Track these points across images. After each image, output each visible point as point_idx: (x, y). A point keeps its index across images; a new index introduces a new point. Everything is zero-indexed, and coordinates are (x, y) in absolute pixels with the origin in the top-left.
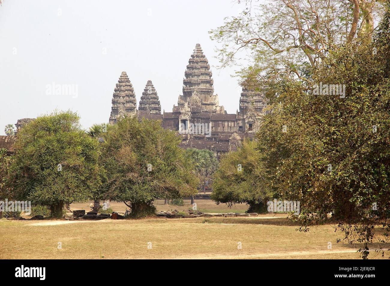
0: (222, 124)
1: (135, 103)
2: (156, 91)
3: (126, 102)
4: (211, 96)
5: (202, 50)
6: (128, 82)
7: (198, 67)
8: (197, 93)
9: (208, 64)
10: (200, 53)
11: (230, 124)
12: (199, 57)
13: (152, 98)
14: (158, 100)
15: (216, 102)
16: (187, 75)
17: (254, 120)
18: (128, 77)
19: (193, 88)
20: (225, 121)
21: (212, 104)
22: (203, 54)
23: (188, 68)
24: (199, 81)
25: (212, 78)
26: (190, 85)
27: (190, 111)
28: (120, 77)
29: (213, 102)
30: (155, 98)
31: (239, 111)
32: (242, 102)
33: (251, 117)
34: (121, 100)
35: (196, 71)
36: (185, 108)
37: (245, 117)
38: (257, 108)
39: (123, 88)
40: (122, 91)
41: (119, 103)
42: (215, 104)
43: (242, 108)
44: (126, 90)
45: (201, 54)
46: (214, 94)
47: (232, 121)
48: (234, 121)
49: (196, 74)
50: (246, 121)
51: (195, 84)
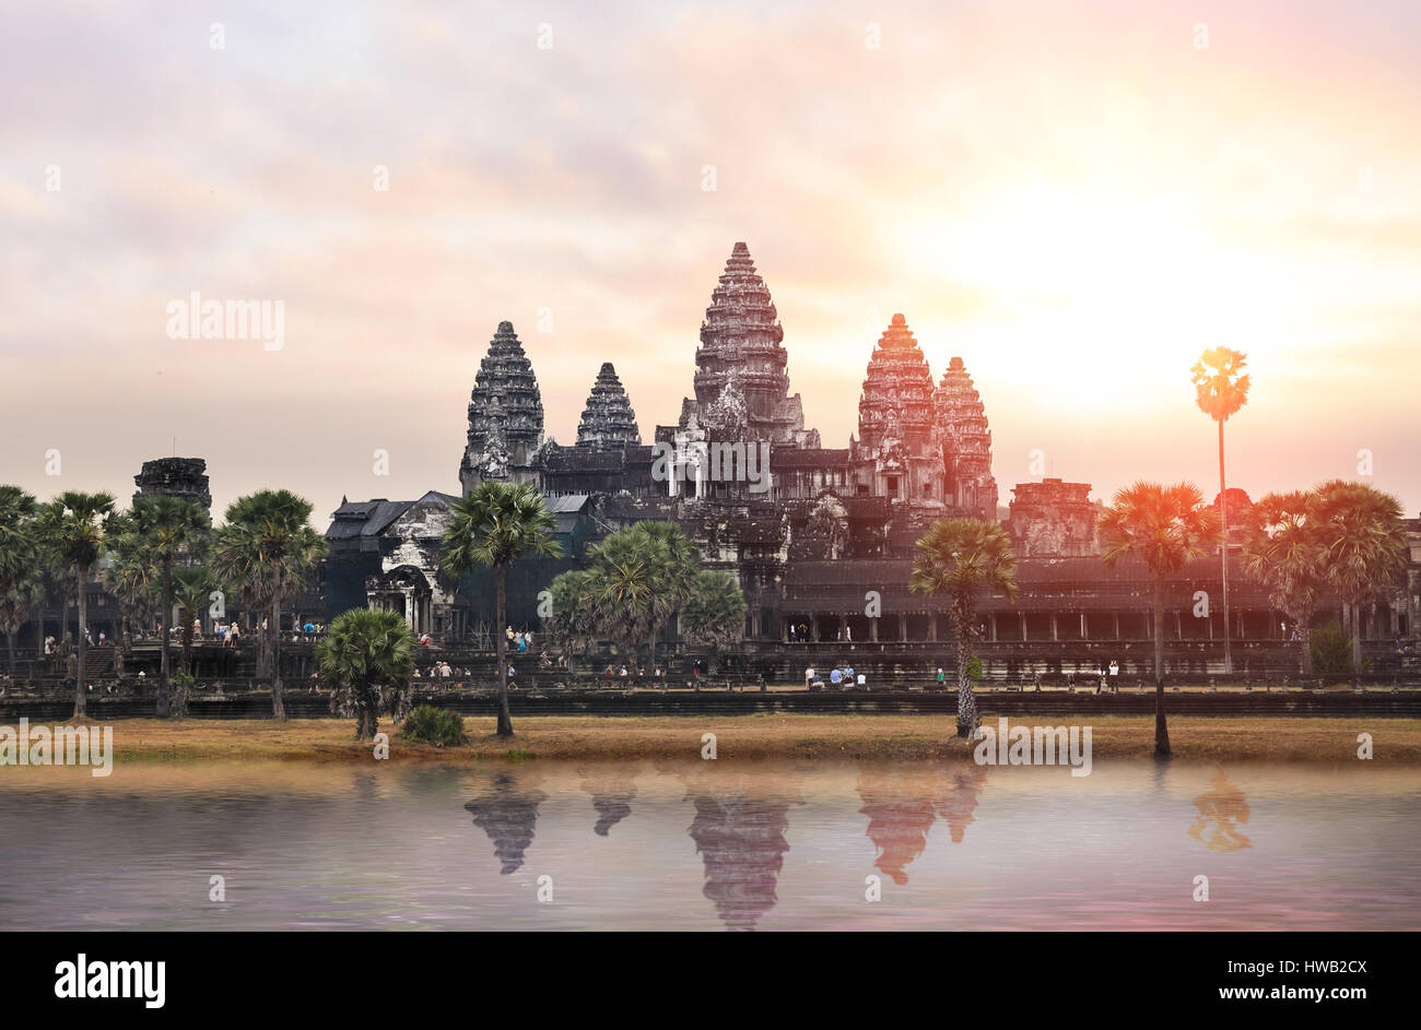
0: (806, 481)
1: (538, 416)
2: (625, 395)
3: (510, 413)
4: (778, 401)
5: (751, 262)
6: (516, 353)
7: (738, 312)
8: (734, 390)
9: (770, 303)
10: (746, 270)
11: (828, 478)
12: (741, 282)
13: (611, 415)
14: (633, 422)
15: (792, 416)
16: (706, 335)
17: (903, 464)
18: (518, 339)
19: (724, 373)
20: (813, 470)
21: (784, 425)
22: (755, 273)
23: (710, 314)
24: (740, 352)
25: (782, 345)
26: (716, 366)
27: (705, 441)
28: (493, 339)
29: (785, 417)
30: (623, 415)
31: (857, 438)
32: (866, 407)
33: (892, 455)
34: (495, 407)
35: (732, 323)
36: (689, 430)
37: (875, 454)
38: (914, 428)
39: (499, 372)
40: (497, 379)
41: (489, 417)
42: (793, 424)
43: (866, 426)
44: (510, 377)
45: (749, 273)
46: (790, 394)
47: (835, 470)
48: (842, 471)
49: (733, 332)
50: (879, 467)
51: (729, 363)
